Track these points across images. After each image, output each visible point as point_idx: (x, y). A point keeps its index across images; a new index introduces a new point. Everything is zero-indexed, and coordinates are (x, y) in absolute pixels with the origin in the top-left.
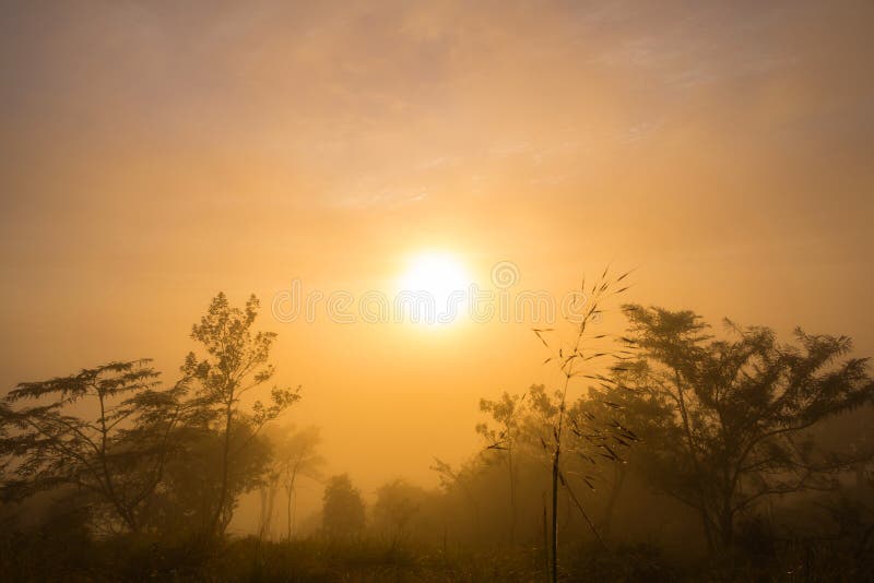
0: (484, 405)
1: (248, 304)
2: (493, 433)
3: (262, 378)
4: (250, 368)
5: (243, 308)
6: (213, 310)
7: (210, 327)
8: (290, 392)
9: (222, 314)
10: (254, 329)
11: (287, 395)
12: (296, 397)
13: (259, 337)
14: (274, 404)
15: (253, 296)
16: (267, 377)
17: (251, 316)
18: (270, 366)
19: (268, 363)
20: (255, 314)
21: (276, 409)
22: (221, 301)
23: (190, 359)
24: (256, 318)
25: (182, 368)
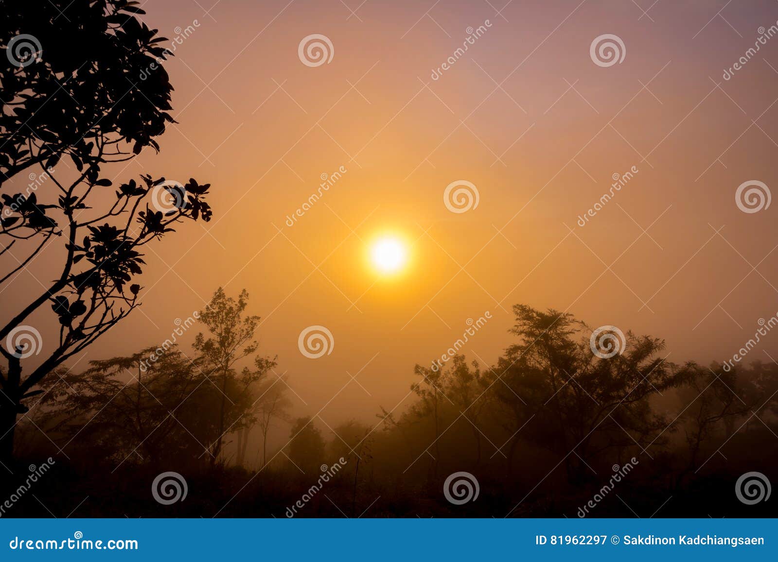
0: (418, 370)
1: (241, 296)
2: (423, 392)
3: (249, 351)
4: (241, 343)
5: (237, 300)
6: (214, 302)
7: (213, 313)
8: (269, 361)
9: (221, 303)
10: (244, 315)
11: (267, 362)
12: (273, 364)
13: (247, 320)
14: (257, 369)
15: (244, 290)
16: (253, 350)
17: (242, 305)
18: (255, 342)
19: (254, 339)
20: (246, 304)
21: (259, 372)
22: (220, 295)
23: (199, 338)
24: (246, 307)
25: (193, 345)
